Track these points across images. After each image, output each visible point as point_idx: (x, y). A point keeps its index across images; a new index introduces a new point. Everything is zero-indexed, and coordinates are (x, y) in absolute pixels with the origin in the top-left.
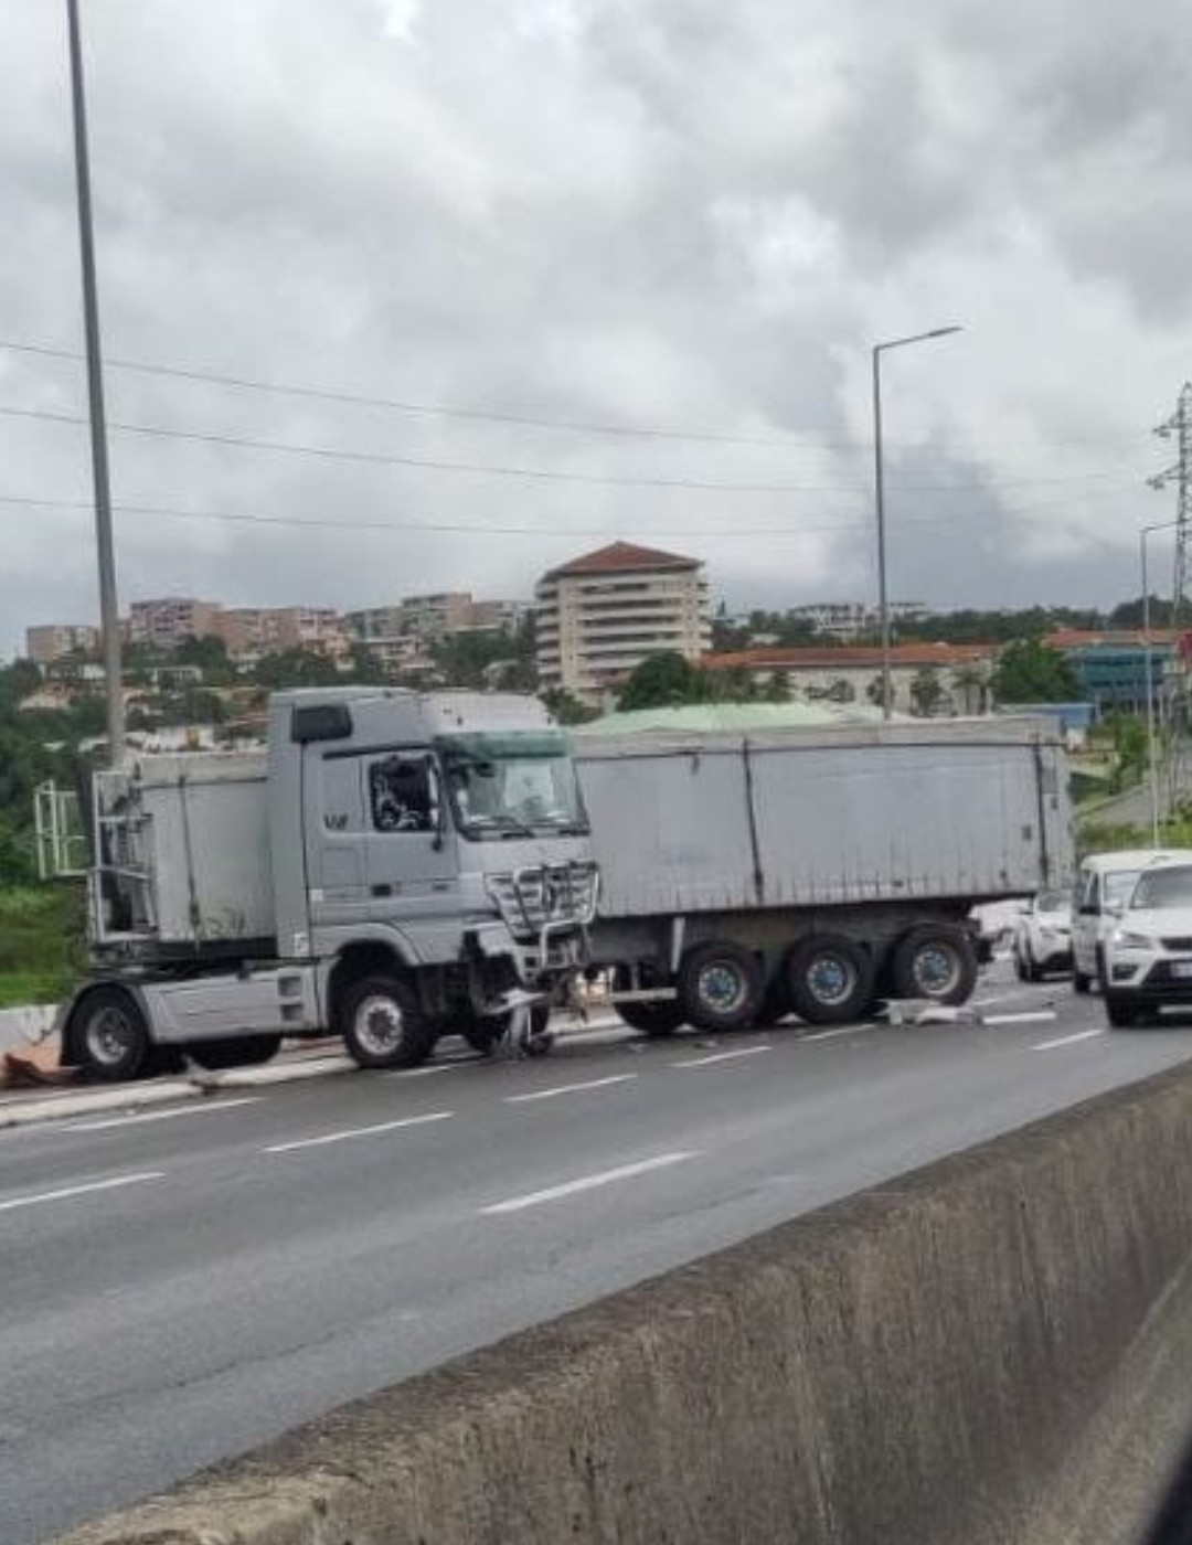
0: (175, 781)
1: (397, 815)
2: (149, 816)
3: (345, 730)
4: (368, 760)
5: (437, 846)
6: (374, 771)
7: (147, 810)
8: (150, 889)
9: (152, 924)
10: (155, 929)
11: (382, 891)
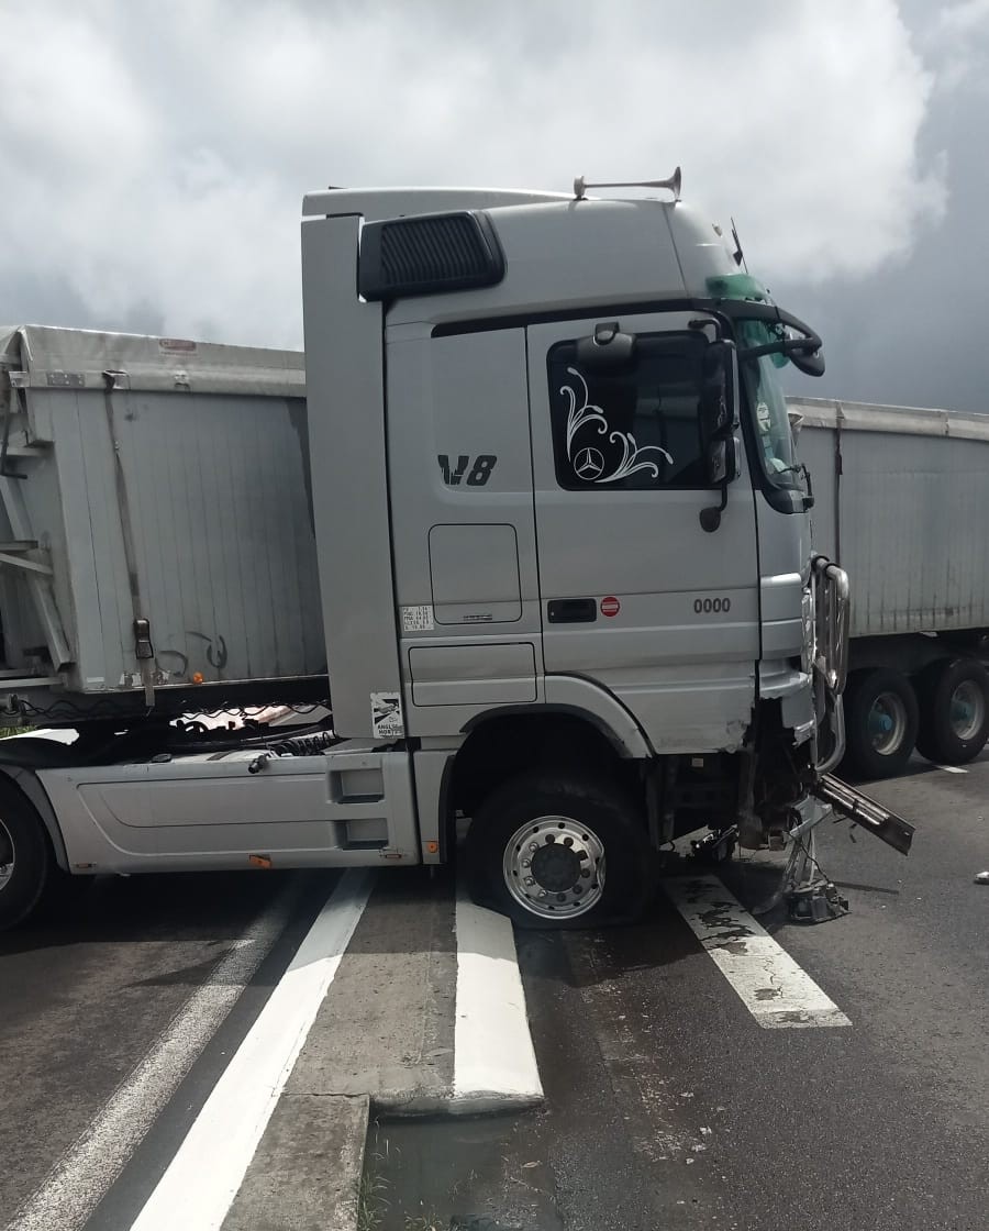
0: (95, 380)
1: (613, 457)
2: (46, 447)
3: (488, 271)
4: (546, 335)
5: (710, 520)
6: (560, 356)
7: (43, 434)
8: (51, 592)
9: (60, 656)
10: (69, 667)
11: (574, 611)
